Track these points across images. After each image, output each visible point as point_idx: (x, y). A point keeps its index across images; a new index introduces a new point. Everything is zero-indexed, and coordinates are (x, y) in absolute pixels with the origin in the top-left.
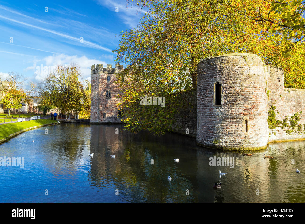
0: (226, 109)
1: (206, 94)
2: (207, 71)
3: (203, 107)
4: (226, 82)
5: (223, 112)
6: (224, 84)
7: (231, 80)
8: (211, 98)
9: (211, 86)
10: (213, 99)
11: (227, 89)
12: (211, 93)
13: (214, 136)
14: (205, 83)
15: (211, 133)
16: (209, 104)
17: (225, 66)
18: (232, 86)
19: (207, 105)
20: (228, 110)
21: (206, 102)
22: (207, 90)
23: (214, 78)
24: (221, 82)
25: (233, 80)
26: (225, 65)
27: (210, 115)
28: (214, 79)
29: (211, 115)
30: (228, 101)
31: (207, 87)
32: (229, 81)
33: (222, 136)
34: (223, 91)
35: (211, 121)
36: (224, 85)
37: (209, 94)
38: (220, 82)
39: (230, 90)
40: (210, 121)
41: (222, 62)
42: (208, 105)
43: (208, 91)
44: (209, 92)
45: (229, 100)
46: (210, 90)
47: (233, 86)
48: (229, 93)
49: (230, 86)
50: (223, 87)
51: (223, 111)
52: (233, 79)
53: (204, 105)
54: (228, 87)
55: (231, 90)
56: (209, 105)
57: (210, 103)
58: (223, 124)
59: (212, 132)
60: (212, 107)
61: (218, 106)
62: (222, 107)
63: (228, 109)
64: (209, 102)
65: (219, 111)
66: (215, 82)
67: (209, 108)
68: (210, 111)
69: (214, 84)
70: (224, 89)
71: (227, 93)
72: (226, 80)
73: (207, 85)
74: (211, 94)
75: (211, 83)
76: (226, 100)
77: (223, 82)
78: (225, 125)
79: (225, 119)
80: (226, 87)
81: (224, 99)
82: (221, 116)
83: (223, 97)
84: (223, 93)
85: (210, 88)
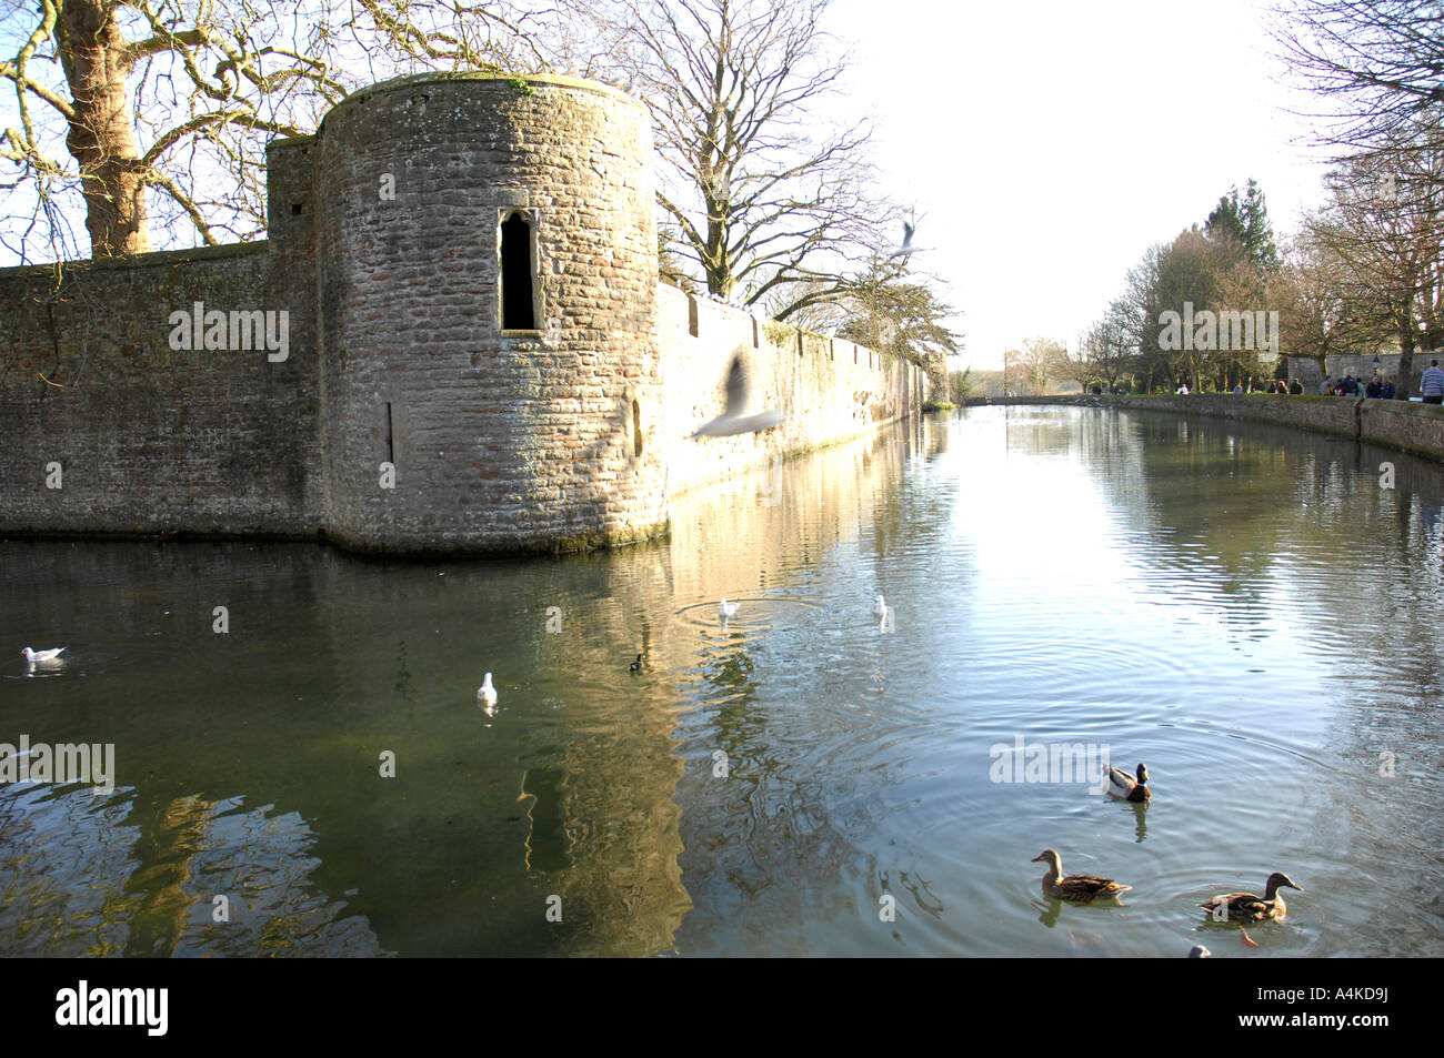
0: (560, 350)
1: (444, 269)
2: (446, 143)
3: (424, 345)
4: (558, 213)
5: (548, 366)
6: (548, 226)
7: (576, 209)
8: (476, 293)
9: (480, 226)
10: (489, 301)
11: (562, 250)
12: (482, 267)
13: (506, 490)
14: (435, 208)
15: (488, 478)
16: (472, 324)
17: (551, 132)
18: (582, 239)
19: (453, 328)
20: (572, 356)
21: (451, 312)
22: (456, 248)
23: (497, 189)
24: (533, 212)
25: (583, 209)
26: (549, 128)
27: (481, 385)
28: (499, 194)
29: (487, 386)
30: (568, 309)
31: (450, 233)
32: (569, 209)
33: (548, 486)
34: (542, 260)
35: (488, 415)
36: (547, 230)
37: (464, 273)
38: (526, 210)
39: (574, 259)
40: (480, 415)
41: (535, 111)
42: (462, 328)
43: (460, 256)
44: (465, 262)
45: (574, 305)
46: (470, 249)
47: (588, 240)
48: (572, 270)
49: (575, 238)
50: (543, 239)
51: (549, 360)
52: (585, 204)
53: (432, 333)
54: (566, 243)
55: (580, 255)
56: (471, 330)
57: (475, 320)
58: (550, 424)
59: (495, 474)
60: (486, 342)
61: (520, 336)
62: (541, 343)
63: (567, 353)
64: (469, 314)
65: (529, 361)
66: (501, 210)
67: (471, 346)
68: (474, 362)
69: (497, 220)
70: (545, 248)
71: (562, 270)
72: (555, 202)
73: (454, 224)
74: (481, 273)
75: (475, 214)
76: (561, 305)
77: (542, 213)
78: (560, 431)
79: (560, 401)
80: (556, 242)
81: (551, 300)
82: (538, 388)
83: (546, 290)
84: (542, 268)
85: (475, 237)
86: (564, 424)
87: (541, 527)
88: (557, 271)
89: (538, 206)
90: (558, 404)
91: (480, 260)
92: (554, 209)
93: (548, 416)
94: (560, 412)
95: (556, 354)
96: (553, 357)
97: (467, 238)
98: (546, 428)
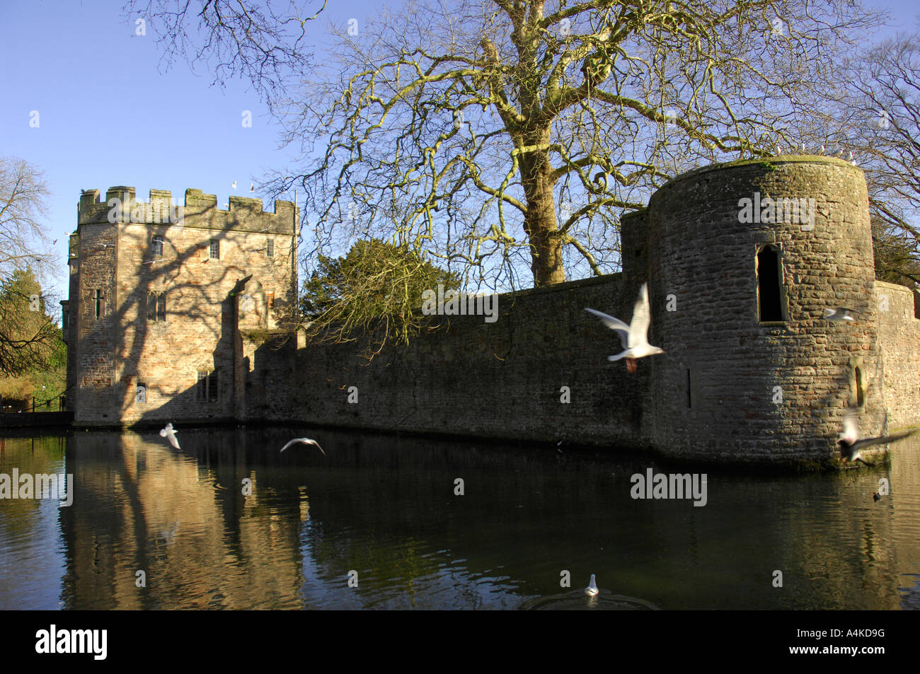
0: (800, 334)
1: (721, 285)
2: (721, 207)
3: (710, 333)
4: (796, 244)
5: (792, 345)
6: (789, 253)
7: (808, 241)
8: (742, 299)
9: (744, 257)
10: (752, 304)
11: (800, 268)
12: (746, 283)
13: (763, 426)
14: (715, 247)
15: (751, 418)
16: (740, 319)
17: (789, 193)
18: (814, 260)
19: (728, 322)
20: (809, 338)
21: (726, 312)
22: (728, 271)
23: (754, 232)
24: (779, 245)
25: (814, 239)
26: (787, 190)
27: (746, 358)
28: (755, 235)
29: (750, 358)
30: (805, 306)
31: (725, 262)
32: (804, 241)
33: (792, 424)
34: (786, 275)
35: (751, 377)
36: (789, 255)
37: (734, 286)
38: (774, 244)
39: (809, 273)
40: (746, 377)
41: (777, 181)
42: (733, 321)
43: (732, 276)
44: (735, 280)
45: (809, 304)
46: (737, 271)
47: (818, 260)
48: (807, 281)
49: (809, 259)
50: (786, 262)
51: (792, 341)
52: (815, 237)
53: (715, 325)
54: (802, 263)
55: (812, 271)
56: (739, 322)
57: (742, 316)
58: (794, 383)
59: (755, 416)
60: (749, 330)
61: (772, 326)
62: (787, 329)
63: (805, 336)
64: (738, 312)
65: (779, 342)
66: (757, 246)
67: (739, 333)
68: (742, 343)
69: (755, 252)
70: (788, 268)
71: (800, 281)
72: (793, 238)
73: (727, 256)
74: (745, 286)
75: (740, 249)
76: (800, 304)
77: (784, 245)
78: (800, 388)
79: (800, 368)
80: (795, 263)
81: (793, 301)
82: (785, 360)
83: (788, 294)
84: (786, 280)
85: (741, 264)
86: (804, 383)
87: (787, 452)
88: (796, 281)
89: (782, 240)
90: (799, 370)
91: (744, 278)
92: (793, 242)
93: (792, 378)
94: (800, 376)
95: (797, 336)
96: (794, 338)
97: (735, 265)
98: (791, 386)
